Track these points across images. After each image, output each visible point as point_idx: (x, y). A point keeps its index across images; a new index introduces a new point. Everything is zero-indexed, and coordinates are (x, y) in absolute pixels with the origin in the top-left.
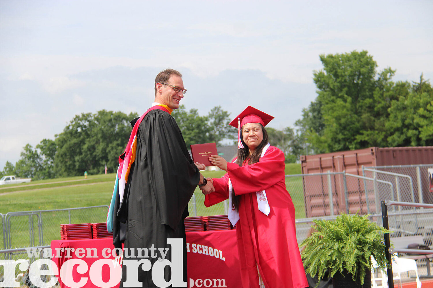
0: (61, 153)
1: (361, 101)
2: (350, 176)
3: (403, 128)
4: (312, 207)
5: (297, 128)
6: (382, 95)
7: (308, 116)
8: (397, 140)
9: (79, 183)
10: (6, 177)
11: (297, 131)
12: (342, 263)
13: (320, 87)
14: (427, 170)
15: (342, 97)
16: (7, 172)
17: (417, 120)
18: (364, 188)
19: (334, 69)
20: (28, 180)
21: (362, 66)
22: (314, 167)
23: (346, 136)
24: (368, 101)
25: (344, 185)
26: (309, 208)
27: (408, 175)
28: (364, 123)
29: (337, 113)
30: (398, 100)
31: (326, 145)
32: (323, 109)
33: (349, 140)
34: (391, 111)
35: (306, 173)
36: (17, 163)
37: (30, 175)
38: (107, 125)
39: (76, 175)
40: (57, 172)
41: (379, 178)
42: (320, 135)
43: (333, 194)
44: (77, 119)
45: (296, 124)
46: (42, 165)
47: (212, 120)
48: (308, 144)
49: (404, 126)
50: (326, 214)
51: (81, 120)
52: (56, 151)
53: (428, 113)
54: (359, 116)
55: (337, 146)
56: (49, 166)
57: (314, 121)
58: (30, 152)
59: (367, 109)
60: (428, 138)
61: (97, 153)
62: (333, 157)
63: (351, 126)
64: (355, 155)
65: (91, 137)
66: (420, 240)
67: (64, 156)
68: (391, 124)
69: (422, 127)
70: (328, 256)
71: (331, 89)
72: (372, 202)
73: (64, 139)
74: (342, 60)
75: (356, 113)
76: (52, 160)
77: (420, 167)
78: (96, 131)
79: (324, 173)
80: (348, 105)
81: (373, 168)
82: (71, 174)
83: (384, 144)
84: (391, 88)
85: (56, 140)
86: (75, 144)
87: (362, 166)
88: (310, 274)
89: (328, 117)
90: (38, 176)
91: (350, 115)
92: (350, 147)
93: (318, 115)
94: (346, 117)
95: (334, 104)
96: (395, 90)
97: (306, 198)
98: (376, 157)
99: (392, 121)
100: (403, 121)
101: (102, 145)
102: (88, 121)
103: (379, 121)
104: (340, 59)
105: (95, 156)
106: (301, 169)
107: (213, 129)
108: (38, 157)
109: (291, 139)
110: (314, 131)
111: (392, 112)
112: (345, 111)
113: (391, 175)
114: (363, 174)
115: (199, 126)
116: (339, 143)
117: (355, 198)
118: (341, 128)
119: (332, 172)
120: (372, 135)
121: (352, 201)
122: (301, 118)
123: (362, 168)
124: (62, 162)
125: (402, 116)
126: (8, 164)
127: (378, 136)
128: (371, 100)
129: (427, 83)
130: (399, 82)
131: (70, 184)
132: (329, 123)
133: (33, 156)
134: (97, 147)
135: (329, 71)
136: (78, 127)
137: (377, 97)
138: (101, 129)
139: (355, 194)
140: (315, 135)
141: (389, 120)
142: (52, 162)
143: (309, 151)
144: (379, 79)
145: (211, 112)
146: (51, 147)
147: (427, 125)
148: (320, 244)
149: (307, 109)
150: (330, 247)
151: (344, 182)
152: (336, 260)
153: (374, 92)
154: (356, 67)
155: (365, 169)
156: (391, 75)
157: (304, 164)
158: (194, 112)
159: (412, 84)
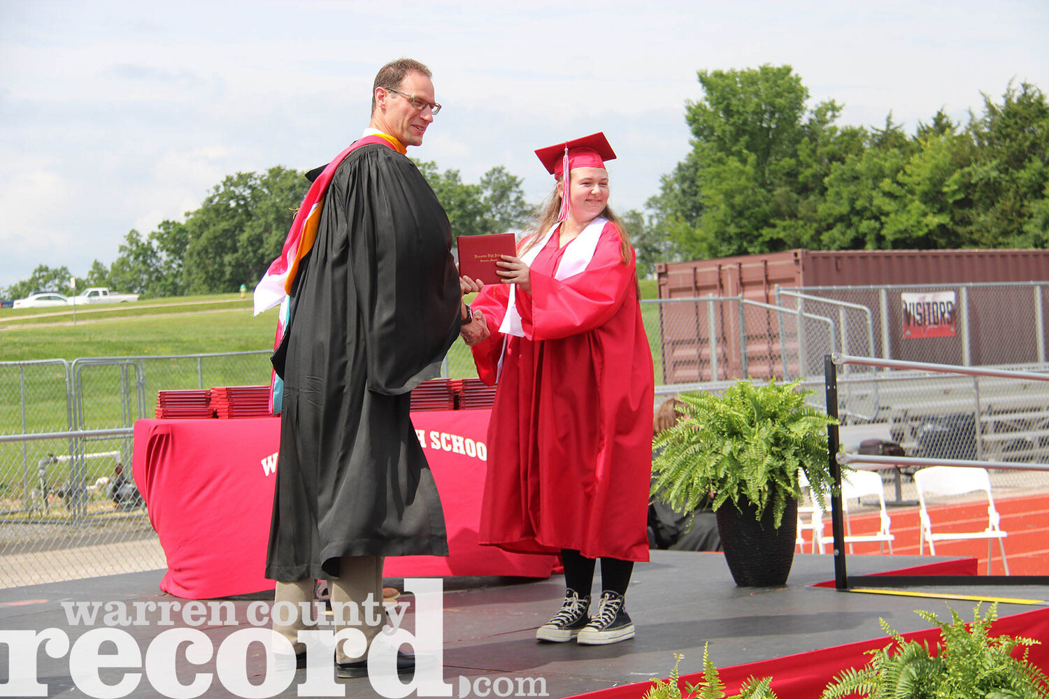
0: (199, 248)
1: (775, 162)
2: (751, 305)
3: (851, 216)
4: (676, 364)
5: (652, 212)
6: (814, 151)
7: (672, 190)
8: (839, 240)
9: (231, 305)
10: (90, 290)
11: (650, 218)
12: (738, 484)
13: (697, 133)
14: (900, 297)
15: (739, 153)
16: (95, 281)
17: (879, 201)
18: (779, 328)
19: (724, 99)
20: (133, 297)
21: (779, 95)
22: (681, 286)
23: (743, 230)
24: (788, 162)
25: (741, 321)
26: (669, 365)
27: (864, 304)
28: (779, 206)
29: (728, 184)
30: (843, 162)
31: (705, 245)
32: (700, 176)
33: (748, 238)
34: (829, 182)
35: (665, 297)
36: (113, 264)
37: (139, 288)
38: (287, 196)
39: (224, 291)
40: (188, 285)
41: (808, 309)
42: (694, 226)
43: (718, 340)
44: (229, 183)
45: (649, 206)
46: (162, 270)
47: (488, 193)
48: (669, 243)
49: (854, 211)
50: (702, 379)
51: (236, 185)
52: (187, 243)
53: (900, 188)
54: (770, 191)
55: (724, 248)
56: (175, 272)
57: (683, 200)
58: (138, 246)
59: (784, 178)
60: (898, 236)
61: (267, 249)
62: (720, 266)
63: (753, 211)
64: (762, 265)
65: (254, 218)
66: (883, 433)
67: (202, 254)
68: (829, 209)
69: (887, 214)
70: (709, 469)
71: (718, 136)
72: (793, 356)
73: (204, 221)
74: (741, 82)
75: (763, 185)
76: (180, 262)
77: (887, 290)
78: (264, 207)
79: (702, 298)
80: (749, 169)
81: (796, 291)
82: (215, 289)
83: (815, 245)
84: (832, 140)
85: (187, 222)
86: (225, 231)
87: (776, 285)
88: (671, 503)
89: (709, 193)
90: (154, 290)
91: (753, 190)
92: (750, 250)
93: (690, 187)
94: (745, 192)
95: (722, 167)
96: (839, 141)
97: (665, 346)
98: (803, 269)
99: (832, 202)
100: (852, 201)
101: (276, 235)
102: (250, 187)
103: (806, 202)
104: (738, 79)
105: (263, 256)
106: (657, 291)
107: (488, 209)
108: (154, 254)
109: (637, 233)
110: (682, 218)
111: (832, 185)
112: (743, 181)
113: (832, 305)
114: (777, 302)
115: (462, 205)
116: (730, 243)
117: (760, 348)
118: (735, 215)
119: (716, 297)
120: (792, 229)
121: (754, 354)
122: (659, 193)
123: (777, 290)
124: (198, 266)
125: (850, 192)
126: (97, 265)
127: (803, 231)
128: (793, 161)
129: (899, 130)
130: (846, 127)
131: (212, 307)
132: (711, 204)
133: (144, 253)
134: (267, 238)
135: (716, 103)
136: (232, 198)
137: (805, 154)
138: (274, 205)
139: (761, 341)
140: (683, 225)
141: (825, 201)
142: (180, 266)
143: (671, 257)
144: (811, 120)
145: (485, 178)
146: (177, 237)
147: (897, 212)
148: (695, 443)
149: (669, 176)
150: (714, 449)
151: (740, 316)
152: (726, 476)
153: (798, 146)
154: (767, 98)
155: (782, 292)
156: (834, 116)
157: (664, 280)
158: (453, 176)
159: (870, 132)
